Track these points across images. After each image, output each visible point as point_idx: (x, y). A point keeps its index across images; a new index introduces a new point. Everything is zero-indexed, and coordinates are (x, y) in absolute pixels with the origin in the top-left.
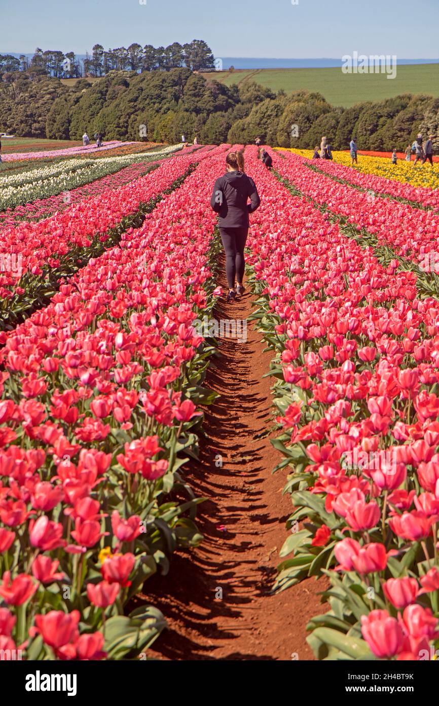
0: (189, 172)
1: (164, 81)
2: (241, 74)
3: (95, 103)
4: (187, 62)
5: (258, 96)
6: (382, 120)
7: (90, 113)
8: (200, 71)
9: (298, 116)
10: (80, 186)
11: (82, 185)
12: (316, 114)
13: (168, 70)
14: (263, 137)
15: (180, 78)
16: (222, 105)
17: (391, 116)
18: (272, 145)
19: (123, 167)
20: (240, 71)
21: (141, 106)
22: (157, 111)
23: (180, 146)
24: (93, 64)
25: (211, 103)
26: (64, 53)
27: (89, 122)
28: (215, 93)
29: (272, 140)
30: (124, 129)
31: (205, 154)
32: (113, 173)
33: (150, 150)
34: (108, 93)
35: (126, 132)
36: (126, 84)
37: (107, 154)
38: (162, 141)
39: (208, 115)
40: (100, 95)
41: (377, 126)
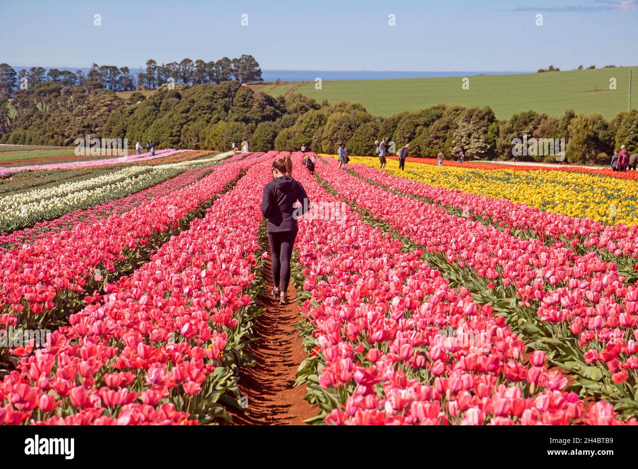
0: (240, 176)
1: (215, 93)
2: (288, 86)
3: (149, 115)
4: (236, 75)
5: (303, 107)
6: (419, 128)
7: (144, 123)
8: (248, 83)
9: (341, 124)
10: (143, 189)
11: (146, 188)
12: (357, 123)
13: (218, 83)
14: (308, 145)
15: (229, 91)
16: (270, 115)
17: (426, 125)
18: (316, 152)
19: (180, 173)
20: (286, 83)
21: (193, 117)
22: (208, 121)
23: (231, 153)
24: (147, 78)
25: (259, 114)
26: (119, 67)
27: (144, 132)
28: (263, 104)
29: (316, 147)
30: (176, 138)
31: (254, 159)
32: (172, 178)
33: (202, 157)
34: (162, 105)
35: (179, 141)
36: (179, 96)
37: (163, 161)
38: (213, 149)
39: (257, 124)
40: (153, 107)
41: (414, 134)
